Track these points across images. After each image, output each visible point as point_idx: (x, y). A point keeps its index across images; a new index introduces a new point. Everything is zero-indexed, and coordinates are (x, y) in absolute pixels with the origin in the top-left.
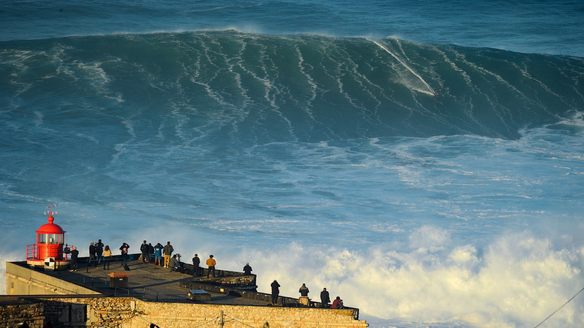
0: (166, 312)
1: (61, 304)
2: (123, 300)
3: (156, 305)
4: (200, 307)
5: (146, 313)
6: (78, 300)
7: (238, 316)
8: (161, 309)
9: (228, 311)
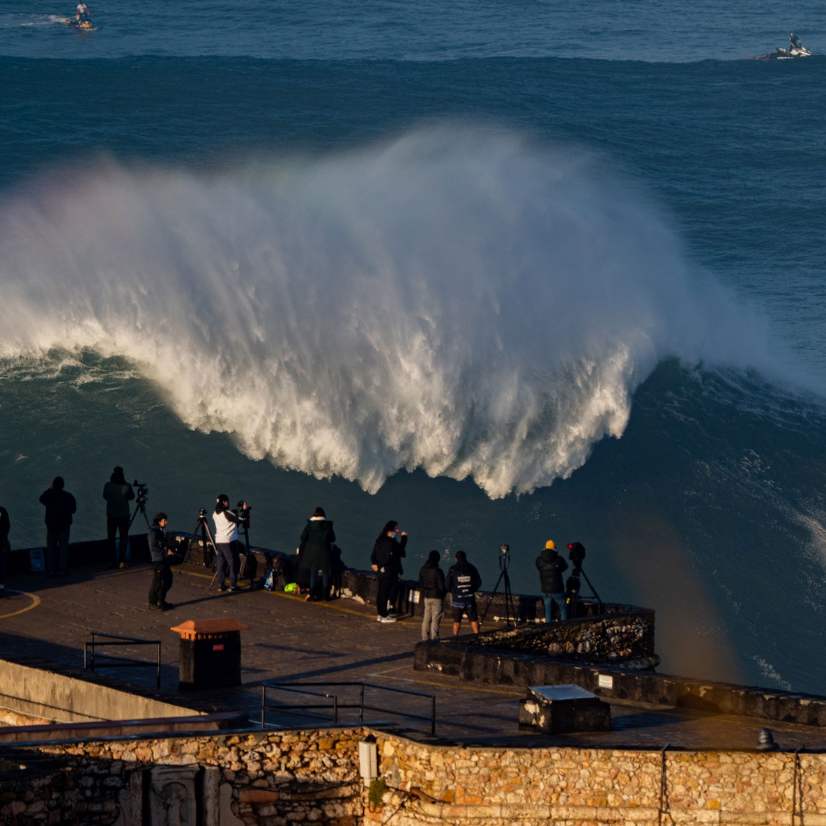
0: (510, 789)
1: (116, 769)
2: (330, 742)
3: (475, 758)
4: (637, 765)
5: (436, 795)
6: (173, 749)
7: (780, 801)
8: (494, 775)
9: (745, 779)
